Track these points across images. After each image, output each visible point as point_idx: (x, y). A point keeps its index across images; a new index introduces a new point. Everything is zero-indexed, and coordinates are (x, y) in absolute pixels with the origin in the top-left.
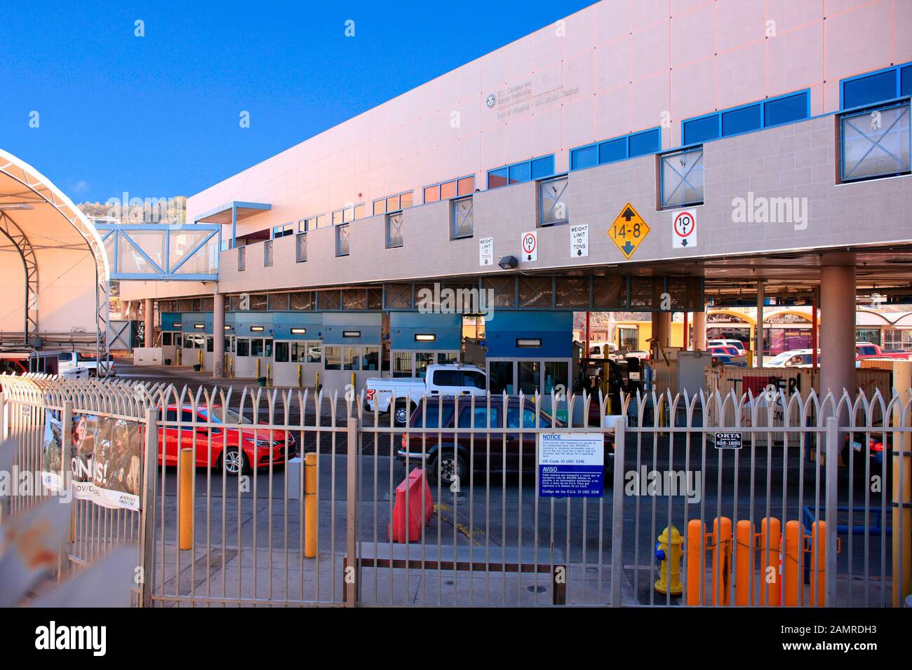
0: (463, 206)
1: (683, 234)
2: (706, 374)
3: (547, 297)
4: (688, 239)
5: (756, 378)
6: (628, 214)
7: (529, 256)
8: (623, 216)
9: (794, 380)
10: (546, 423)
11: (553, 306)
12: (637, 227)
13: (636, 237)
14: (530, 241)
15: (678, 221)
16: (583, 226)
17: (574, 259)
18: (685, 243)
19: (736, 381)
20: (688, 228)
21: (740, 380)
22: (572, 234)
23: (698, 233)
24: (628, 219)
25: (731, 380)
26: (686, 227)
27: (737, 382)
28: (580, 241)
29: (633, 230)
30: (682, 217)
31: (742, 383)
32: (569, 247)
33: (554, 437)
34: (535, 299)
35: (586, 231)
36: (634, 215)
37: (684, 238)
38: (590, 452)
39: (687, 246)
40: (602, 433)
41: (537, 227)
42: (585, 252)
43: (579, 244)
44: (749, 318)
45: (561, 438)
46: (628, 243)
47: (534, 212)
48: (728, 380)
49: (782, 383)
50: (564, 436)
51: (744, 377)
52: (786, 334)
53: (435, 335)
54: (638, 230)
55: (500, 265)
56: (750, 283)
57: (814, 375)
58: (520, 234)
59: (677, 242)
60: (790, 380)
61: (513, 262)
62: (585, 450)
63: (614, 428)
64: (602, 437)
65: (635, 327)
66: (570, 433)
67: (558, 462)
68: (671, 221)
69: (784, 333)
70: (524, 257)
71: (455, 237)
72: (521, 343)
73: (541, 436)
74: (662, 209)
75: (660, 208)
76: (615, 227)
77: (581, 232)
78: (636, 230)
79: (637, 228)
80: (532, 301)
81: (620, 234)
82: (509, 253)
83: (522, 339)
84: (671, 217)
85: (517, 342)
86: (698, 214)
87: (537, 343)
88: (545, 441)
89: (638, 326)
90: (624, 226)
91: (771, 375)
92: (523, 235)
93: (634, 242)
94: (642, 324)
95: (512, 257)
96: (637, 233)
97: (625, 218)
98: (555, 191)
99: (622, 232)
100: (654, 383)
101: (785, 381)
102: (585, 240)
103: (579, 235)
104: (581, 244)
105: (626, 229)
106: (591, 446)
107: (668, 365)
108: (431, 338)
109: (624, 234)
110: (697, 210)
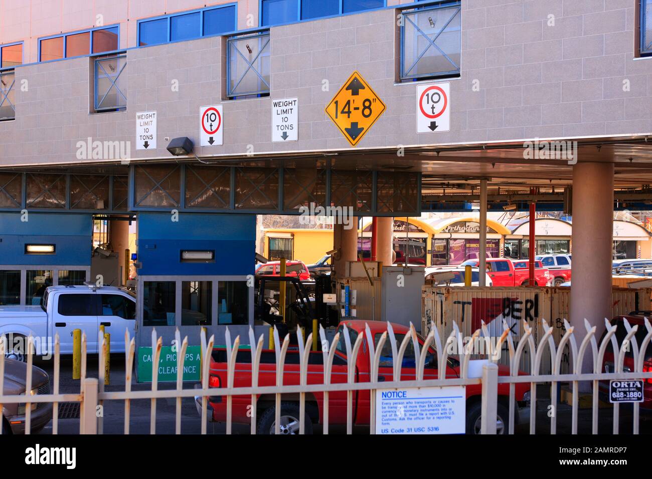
0: (110, 67)
1: (431, 114)
2: (424, 295)
3: (223, 195)
4: (437, 121)
5: (487, 300)
6: (355, 87)
7: (211, 139)
8: (347, 89)
9: (531, 301)
10: (385, 375)
11: (231, 207)
12: (367, 104)
13: (366, 116)
14: (213, 117)
15: (425, 98)
16: (290, 100)
17: (277, 144)
18: (433, 126)
19: (464, 303)
20: (438, 108)
21: (469, 303)
22: (274, 110)
23: (451, 113)
24: (355, 93)
25: (459, 302)
26: (435, 105)
27: (466, 306)
28: (285, 120)
29: (361, 108)
30: (431, 92)
31: (471, 306)
32: (270, 128)
33: (398, 395)
34: (204, 197)
35: (295, 108)
36: (363, 88)
37: (433, 120)
38: (447, 415)
39: (436, 130)
40: (463, 386)
41: (223, 99)
42: (293, 135)
43: (284, 124)
44: (425, 225)
45: (408, 395)
46: (354, 125)
47: (219, 79)
48: (455, 303)
49: (517, 306)
50: (412, 393)
51: (473, 299)
52: (468, 245)
53: (54, 245)
54: (369, 107)
55: (168, 149)
56: (469, 182)
57: (553, 295)
58: (199, 108)
59: (423, 125)
60: (527, 301)
61: (188, 145)
62: (440, 412)
63: (480, 379)
64: (462, 392)
65: (289, 236)
66: (419, 388)
67: (403, 431)
68: (415, 97)
69: (465, 245)
70: (203, 139)
71: (96, 110)
72: (187, 255)
73: (379, 394)
74: (401, 82)
75: (399, 80)
76: (336, 103)
77: (288, 107)
78: (365, 107)
79: (367, 106)
80: (200, 200)
81: (343, 112)
82: (181, 133)
83: (189, 251)
84: (415, 92)
85: (181, 255)
86: (452, 89)
87: (209, 256)
88: (386, 401)
89: (293, 235)
90: (349, 102)
91: (505, 296)
92: (203, 110)
93: (363, 123)
94: (297, 232)
95: (187, 138)
96: (367, 112)
97: (350, 91)
98: (250, 51)
99: (346, 110)
100: (354, 308)
101: (521, 303)
102: (293, 118)
103: (285, 112)
104: (287, 124)
105: (352, 106)
106: (448, 406)
107: (372, 284)
108: (49, 249)
109: (349, 112)
110: (451, 85)
